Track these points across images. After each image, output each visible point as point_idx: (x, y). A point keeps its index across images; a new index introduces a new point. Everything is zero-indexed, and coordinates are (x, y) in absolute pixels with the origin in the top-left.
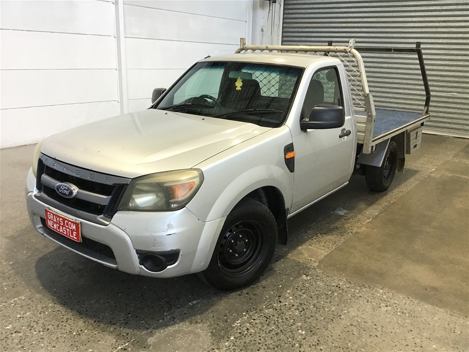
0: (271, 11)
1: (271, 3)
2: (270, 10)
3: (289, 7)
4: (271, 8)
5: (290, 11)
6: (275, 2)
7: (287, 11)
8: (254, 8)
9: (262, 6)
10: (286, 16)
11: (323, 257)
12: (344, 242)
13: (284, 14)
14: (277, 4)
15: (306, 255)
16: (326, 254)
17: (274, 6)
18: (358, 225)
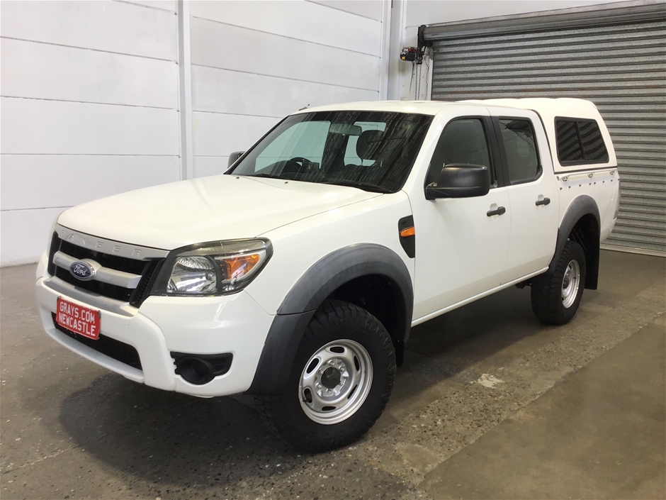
0: (415, 76)
1: (415, 64)
2: (413, 74)
3: (440, 70)
4: (415, 72)
5: (442, 77)
6: (421, 63)
7: (437, 77)
8: (390, 72)
9: (403, 70)
10: (436, 83)
11: (436, 465)
12: (480, 438)
13: (433, 80)
14: (424, 66)
15: (405, 462)
16: (443, 459)
17: (419, 68)
18: (512, 407)
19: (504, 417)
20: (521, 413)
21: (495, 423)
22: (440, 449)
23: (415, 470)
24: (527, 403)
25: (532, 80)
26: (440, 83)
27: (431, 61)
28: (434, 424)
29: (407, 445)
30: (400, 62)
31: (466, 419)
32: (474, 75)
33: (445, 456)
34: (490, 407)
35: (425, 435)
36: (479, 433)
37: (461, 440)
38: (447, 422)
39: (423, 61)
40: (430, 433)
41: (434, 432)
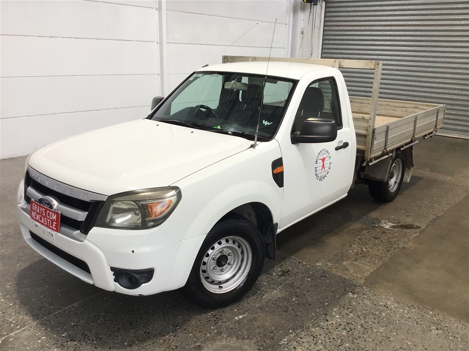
0: (312, 13)
1: (312, 5)
2: (310, 12)
3: (330, 10)
4: (312, 10)
5: (332, 14)
6: (316, 5)
7: (328, 14)
8: (295, 11)
9: (303, 9)
10: (327, 19)
11: (369, 273)
12: (391, 258)
13: (325, 17)
14: (318, 6)
15: (352, 271)
16: (372, 270)
17: (315, 8)
18: (404, 240)
19: (401, 246)
20: (410, 244)
21: (397, 250)
22: (369, 264)
23: (358, 276)
24: (412, 237)
25: (395, 18)
26: (330, 19)
27: (324, 3)
28: (361, 250)
29: (349, 262)
30: (301, 3)
31: (379, 247)
32: (354, 14)
33: (373, 268)
34: (391, 240)
35: (358, 257)
36: (389, 256)
37: (380, 259)
38: (369, 249)
39: (318, 3)
40: (361, 256)
41: (363, 255)
